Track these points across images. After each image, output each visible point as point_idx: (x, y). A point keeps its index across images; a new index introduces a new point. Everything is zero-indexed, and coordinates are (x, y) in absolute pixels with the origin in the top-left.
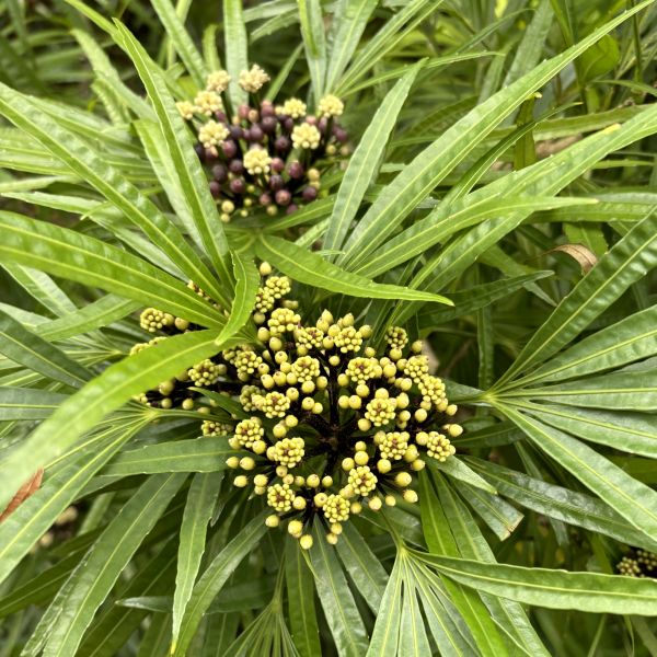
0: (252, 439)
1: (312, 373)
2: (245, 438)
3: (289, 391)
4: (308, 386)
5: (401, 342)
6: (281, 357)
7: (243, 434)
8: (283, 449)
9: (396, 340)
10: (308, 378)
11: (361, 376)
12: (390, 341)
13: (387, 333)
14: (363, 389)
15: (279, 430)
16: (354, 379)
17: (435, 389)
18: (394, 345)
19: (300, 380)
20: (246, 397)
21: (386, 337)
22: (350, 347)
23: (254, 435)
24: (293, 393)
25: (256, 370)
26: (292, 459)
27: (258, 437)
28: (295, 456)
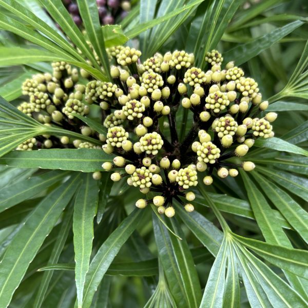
0: (120, 139)
1: (158, 83)
2: (116, 139)
3: (143, 99)
4: (156, 93)
5: (218, 60)
6: (131, 81)
7: (113, 137)
8: (147, 140)
9: (214, 58)
10: (156, 87)
11: (196, 80)
12: (210, 60)
13: (207, 56)
14: (199, 90)
15: (140, 129)
16: (192, 83)
17: (251, 85)
18: (213, 63)
19: (150, 90)
20: (109, 120)
21: (207, 58)
22: (183, 63)
23: (122, 136)
24: (145, 101)
25: (114, 93)
26: (155, 147)
27: (125, 138)
28: (157, 144)
